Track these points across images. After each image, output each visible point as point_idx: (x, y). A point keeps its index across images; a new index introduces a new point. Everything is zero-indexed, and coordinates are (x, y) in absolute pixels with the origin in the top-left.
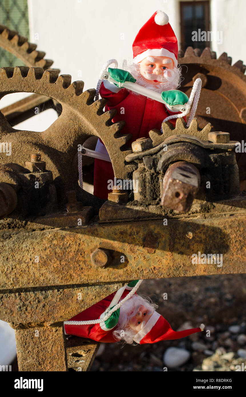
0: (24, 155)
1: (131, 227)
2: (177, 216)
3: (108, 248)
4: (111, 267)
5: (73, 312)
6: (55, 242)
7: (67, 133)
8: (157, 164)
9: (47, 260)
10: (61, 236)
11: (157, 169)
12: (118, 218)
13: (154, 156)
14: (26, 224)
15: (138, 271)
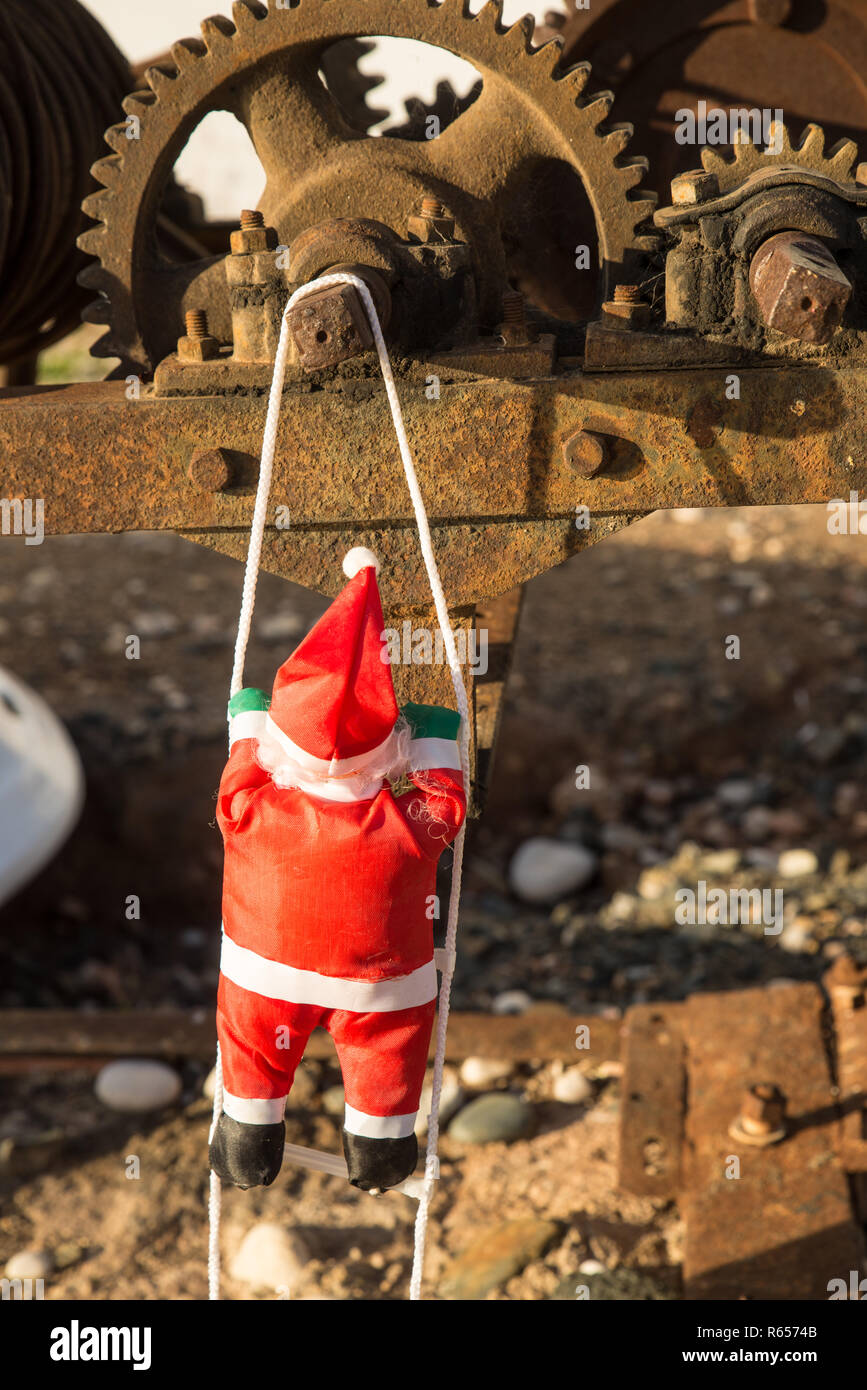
0: (385, 200)
1: (661, 384)
2: (772, 361)
3: (603, 432)
4: (606, 478)
5: (504, 582)
6: (478, 413)
7: (493, 149)
8: (733, 235)
9: (457, 454)
10: (494, 398)
11: (733, 247)
12: (631, 361)
13: (727, 216)
14: (407, 368)
15: (669, 487)
